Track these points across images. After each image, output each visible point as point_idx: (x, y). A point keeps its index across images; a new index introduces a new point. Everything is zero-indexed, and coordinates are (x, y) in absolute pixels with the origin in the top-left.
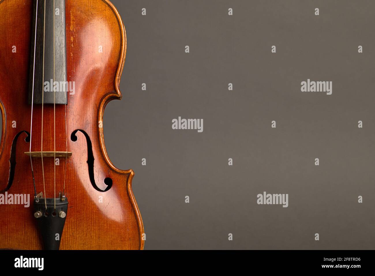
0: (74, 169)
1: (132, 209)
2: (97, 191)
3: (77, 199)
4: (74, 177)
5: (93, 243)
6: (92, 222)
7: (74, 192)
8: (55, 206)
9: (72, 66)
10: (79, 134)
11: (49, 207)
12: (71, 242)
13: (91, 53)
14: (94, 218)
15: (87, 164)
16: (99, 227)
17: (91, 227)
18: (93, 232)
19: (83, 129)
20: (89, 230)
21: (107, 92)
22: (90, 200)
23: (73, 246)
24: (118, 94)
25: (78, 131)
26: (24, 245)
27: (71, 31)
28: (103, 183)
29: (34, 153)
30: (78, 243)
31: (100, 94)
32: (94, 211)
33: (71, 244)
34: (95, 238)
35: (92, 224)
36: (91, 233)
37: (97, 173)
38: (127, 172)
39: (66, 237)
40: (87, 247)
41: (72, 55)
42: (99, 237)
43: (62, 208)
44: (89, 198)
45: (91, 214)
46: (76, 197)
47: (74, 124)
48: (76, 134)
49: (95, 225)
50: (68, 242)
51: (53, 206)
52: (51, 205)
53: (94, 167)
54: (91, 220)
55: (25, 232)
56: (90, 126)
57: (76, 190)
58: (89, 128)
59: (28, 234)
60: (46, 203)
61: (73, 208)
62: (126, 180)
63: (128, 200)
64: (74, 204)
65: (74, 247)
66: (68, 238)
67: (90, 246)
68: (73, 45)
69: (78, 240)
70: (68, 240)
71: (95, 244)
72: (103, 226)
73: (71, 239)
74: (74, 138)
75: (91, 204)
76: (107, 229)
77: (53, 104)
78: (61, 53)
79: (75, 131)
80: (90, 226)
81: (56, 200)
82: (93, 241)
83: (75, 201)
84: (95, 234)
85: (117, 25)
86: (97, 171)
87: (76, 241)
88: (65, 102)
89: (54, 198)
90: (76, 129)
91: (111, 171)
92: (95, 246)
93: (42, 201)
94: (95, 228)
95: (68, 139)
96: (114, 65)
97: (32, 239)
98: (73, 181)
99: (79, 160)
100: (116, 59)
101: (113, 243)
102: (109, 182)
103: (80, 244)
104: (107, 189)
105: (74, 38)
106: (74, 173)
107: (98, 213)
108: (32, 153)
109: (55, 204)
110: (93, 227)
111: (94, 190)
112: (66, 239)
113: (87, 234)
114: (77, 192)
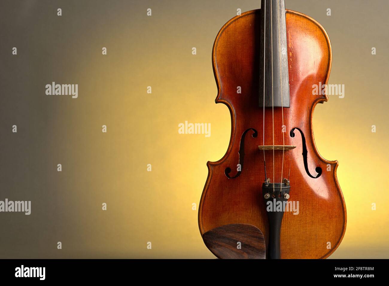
0: (292, 159)
1: (337, 193)
2: (310, 177)
3: (296, 184)
4: (293, 166)
5: (307, 219)
6: (307, 203)
7: (293, 178)
8: (281, 189)
9: (291, 76)
10: (296, 131)
11: (276, 190)
12: (290, 218)
13: (306, 65)
14: (309, 199)
15: (303, 156)
16: (313, 206)
17: (306, 207)
18: (308, 211)
19: (299, 127)
20: (305, 209)
21: (318, 98)
22: (305, 185)
23: (291, 222)
24: (326, 99)
25: (296, 129)
26: (252, 221)
27: (290, 48)
28: (315, 172)
29: (267, 146)
30: (296, 219)
31: (312, 99)
32: (309, 194)
33: (290, 220)
34: (309, 216)
35: (307, 204)
36: (306, 211)
37: (310, 163)
38: (334, 163)
39: (287, 214)
40: (302, 223)
41: (291, 68)
42: (312, 215)
43: (286, 191)
44: (304, 183)
45: (306, 196)
46: (294, 182)
47: (292, 123)
48: (294, 132)
49: (309, 205)
50: (288, 219)
51: (279, 190)
52: (278, 189)
53: (308, 158)
54: (306, 201)
55: (253, 211)
56: (304, 126)
57: (295, 176)
58: (304, 127)
59: (255, 212)
60: (274, 187)
61: (292, 192)
62: (333, 169)
63: (334, 185)
64: (293, 188)
65: (293, 222)
66: (288, 215)
67: (305, 222)
68: (292, 59)
69: (296, 217)
70: (288, 217)
71: (309, 221)
72: (316, 206)
73: (290, 216)
74: (292, 135)
75: (307, 188)
76: (319, 208)
77: (282, 107)
78: (284, 66)
79: (294, 129)
80: (305, 205)
81: (282, 184)
82: (308, 218)
83: (294, 186)
84: (309, 213)
85: (326, 43)
86: (310, 161)
87: (294, 218)
88: (288, 106)
89: (281, 183)
90: (294, 127)
91: (321, 162)
92: (309, 222)
93: (271, 185)
94: (309, 207)
95: (288, 136)
96: (323, 75)
97: (259, 217)
98: (292, 169)
99: (296, 153)
100: (325, 70)
101: (323, 220)
102: (319, 170)
103: (297, 221)
104: (318, 176)
105: (292, 53)
106: (293, 163)
107: (312, 195)
108: (265, 146)
109: (281, 188)
110: (308, 207)
111: (309, 176)
112: (286, 216)
113: (303, 212)
114: (295, 178)
